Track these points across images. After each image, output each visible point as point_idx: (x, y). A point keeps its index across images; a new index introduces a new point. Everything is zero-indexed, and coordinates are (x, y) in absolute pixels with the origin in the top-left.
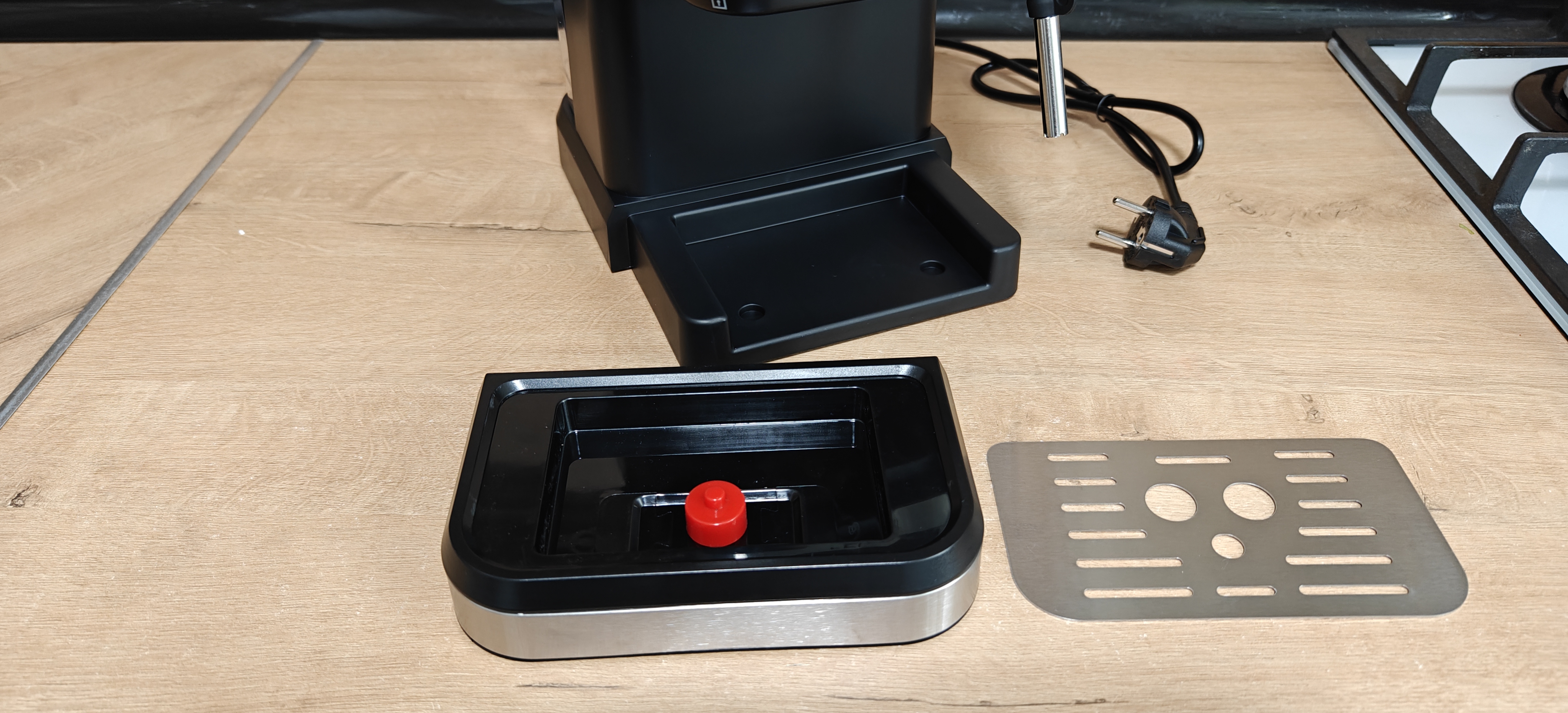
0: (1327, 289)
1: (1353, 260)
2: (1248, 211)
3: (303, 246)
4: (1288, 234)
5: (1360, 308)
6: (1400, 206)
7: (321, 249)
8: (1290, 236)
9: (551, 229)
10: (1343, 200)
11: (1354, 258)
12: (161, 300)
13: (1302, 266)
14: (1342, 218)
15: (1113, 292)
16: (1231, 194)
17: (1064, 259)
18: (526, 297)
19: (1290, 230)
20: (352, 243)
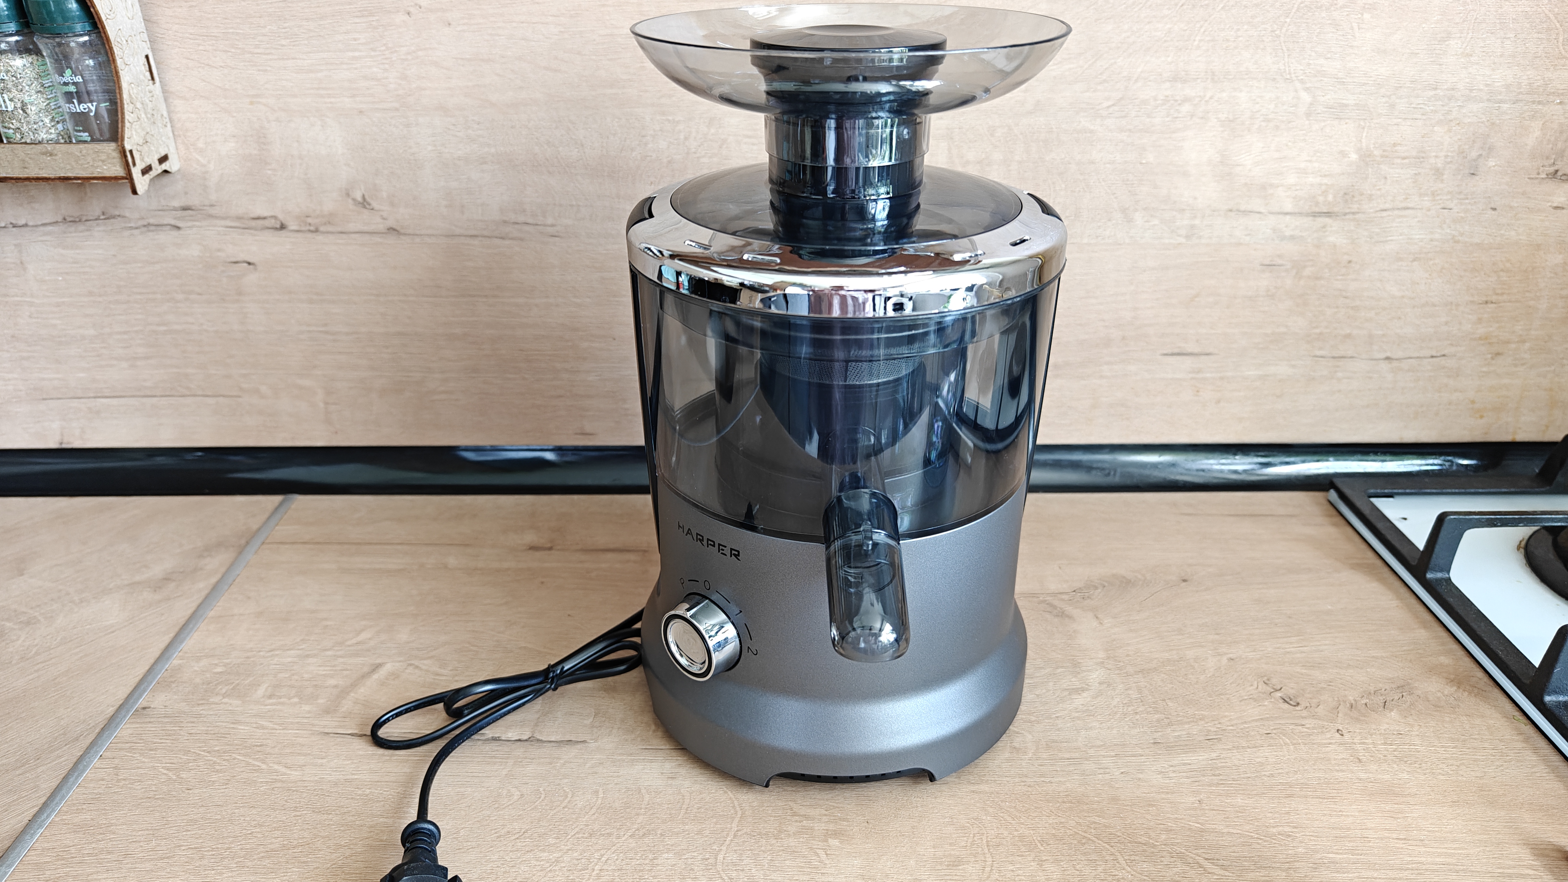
0: (1396, 806)
1: (1416, 765)
2: (1291, 702)
3: (264, 766)
4: (1340, 732)
5: (1438, 832)
6: (1446, 693)
7: (284, 770)
8: (1342, 735)
9: (544, 739)
10: (1387, 687)
11: (1415, 762)
12: (93, 845)
13: (1363, 775)
14: (1392, 710)
15: (1168, 815)
16: (1268, 680)
17: (1108, 770)
18: (517, 836)
19: (1340, 728)
20: (320, 761)
